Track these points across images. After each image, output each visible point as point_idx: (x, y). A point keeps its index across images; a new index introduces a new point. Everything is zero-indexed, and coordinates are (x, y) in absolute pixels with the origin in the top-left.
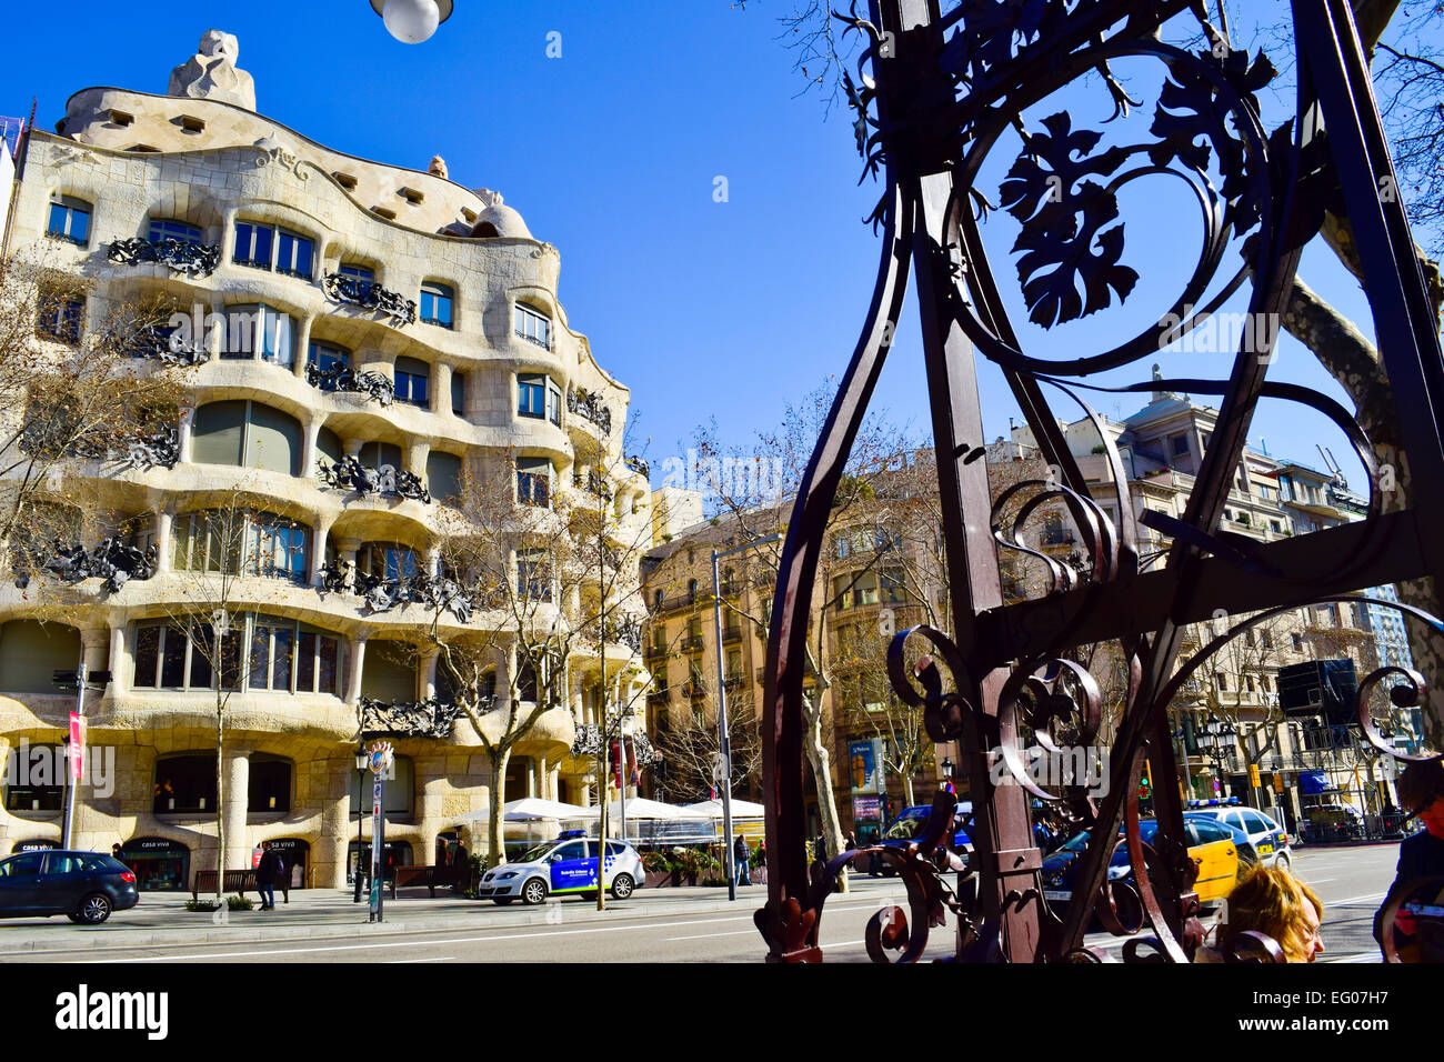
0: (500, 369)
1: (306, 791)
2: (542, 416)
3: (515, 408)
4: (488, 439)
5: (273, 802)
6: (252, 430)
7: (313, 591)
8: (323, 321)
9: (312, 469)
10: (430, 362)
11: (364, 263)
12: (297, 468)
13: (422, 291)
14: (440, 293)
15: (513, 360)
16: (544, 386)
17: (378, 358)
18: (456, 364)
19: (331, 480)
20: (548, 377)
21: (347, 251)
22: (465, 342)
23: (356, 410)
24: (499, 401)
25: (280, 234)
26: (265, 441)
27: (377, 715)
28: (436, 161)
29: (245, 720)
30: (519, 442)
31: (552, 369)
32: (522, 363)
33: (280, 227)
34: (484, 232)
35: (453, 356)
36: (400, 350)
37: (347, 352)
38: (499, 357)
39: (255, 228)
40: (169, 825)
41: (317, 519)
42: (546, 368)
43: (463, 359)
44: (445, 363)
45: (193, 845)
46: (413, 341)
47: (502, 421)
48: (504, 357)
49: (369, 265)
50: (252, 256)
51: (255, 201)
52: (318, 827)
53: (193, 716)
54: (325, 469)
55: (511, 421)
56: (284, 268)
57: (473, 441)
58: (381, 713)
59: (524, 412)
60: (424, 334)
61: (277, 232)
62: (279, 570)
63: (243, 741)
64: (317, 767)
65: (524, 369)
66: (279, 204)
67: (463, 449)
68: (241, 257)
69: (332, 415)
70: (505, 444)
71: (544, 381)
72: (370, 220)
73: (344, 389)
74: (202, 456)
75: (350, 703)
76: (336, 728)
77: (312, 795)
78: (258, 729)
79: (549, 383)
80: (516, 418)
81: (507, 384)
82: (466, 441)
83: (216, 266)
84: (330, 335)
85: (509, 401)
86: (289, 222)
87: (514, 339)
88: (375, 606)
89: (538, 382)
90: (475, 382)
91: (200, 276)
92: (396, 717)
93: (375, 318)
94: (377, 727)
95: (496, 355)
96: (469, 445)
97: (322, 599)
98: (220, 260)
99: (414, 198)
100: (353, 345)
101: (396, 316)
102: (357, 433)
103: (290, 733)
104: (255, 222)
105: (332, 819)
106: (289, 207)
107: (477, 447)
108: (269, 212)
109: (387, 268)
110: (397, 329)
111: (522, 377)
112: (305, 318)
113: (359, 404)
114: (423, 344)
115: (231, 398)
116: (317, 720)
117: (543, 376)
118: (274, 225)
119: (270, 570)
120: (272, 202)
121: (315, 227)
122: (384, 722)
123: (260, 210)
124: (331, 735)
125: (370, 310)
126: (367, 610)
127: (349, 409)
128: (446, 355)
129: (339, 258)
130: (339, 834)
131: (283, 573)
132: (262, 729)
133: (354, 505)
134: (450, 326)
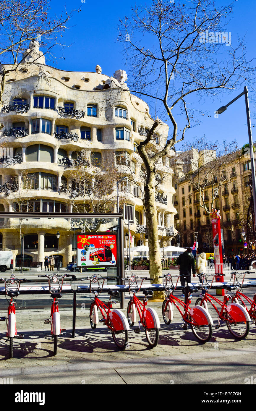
0: (110, 127)
1: (61, 243)
2: (123, 139)
3: (115, 137)
4: (107, 147)
5: (53, 246)
6: (40, 152)
7: (57, 192)
8: (58, 120)
9: (56, 160)
10: (91, 127)
11: (71, 102)
12: (53, 160)
13: (88, 107)
14: (93, 107)
15: (113, 124)
16: (124, 130)
17: (75, 128)
18: (98, 127)
19: (61, 163)
20: (125, 128)
21: (65, 100)
22: (100, 121)
23: (67, 144)
24: (110, 136)
25: (45, 98)
26: (44, 154)
27: (76, 224)
28: (97, 67)
29: (41, 226)
30: (115, 147)
31: (125, 125)
32: (116, 124)
33: (45, 96)
34: (105, 87)
35: (96, 125)
36: (81, 125)
37: (67, 127)
38: (110, 124)
39: (38, 98)
40: (28, 251)
41: (58, 174)
42: (124, 125)
43: (99, 125)
44: (94, 127)
45: (33, 256)
46: (84, 122)
47: (111, 142)
48: (111, 123)
49: (72, 102)
50: (38, 105)
51: (38, 90)
52: (64, 252)
53: (28, 225)
54: (60, 160)
55: (113, 141)
56: (47, 107)
57: (103, 148)
58: (77, 223)
59: (118, 138)
60: (88, 120)
61: (44, 98)
62: (49, 187)
63: (42, 231)
64: (63, 237)
65: (117, 126)
66: (44, 90)
67: (101, 151)
68: (35, 106)
69: (61, 146)
70: (112, 148)
71: (124, 129)
72: (71, 90)
73: (64, 138)
74: (29, 160)
75: (69, 221)
76: (65, 227)
77: (62, 244)
78: (44, 228)
79: (125, 129)
80: (115, 140)
81: (112, 131)
82: (101, 149)
83: (29, 110)
84: (61, 124)
85: (113, 136)
86: (47, 95)
87: (114, 117)
88: (74, 196)
89: (122, 129)
90: (104, 131)
91: (25, 113)
92: (81, 224)
93: (71, 118)
94: (76, 227)
95: (109, 123)
96: (102, 149)
97: (60, 194)
98: (29, 108)
99: (87, 80)
100: (68, 125)
101: (78, 116)
102: (70, 149)
103: (53, 229)
104: (39, 96)
105: (67, 250)
106: (47, 90)
107: (104, 150)
108: (41, 93)
109: (77, 103)
110: (78, 120)
111: (117, 129)
112: (53, 120)
113: (68, 142)
114: (87, 123)
115: (35, 144)
116: (60, 225)
117: (123, 128)
118: (43, 96)
119: (47, 188)
120: (42, 90)
121: (54, 95)
122: (78, 226)
123: (39, 93)
124: (64, 229)
125: (70, 116)
126: (72, 197)
127: (65, 144)
128: (94, 125)
129: (63, 102)
130: (69, 254)
131: (50, 188)
132: (46, 228)
133: (67, 169)
134: (96, 116)
